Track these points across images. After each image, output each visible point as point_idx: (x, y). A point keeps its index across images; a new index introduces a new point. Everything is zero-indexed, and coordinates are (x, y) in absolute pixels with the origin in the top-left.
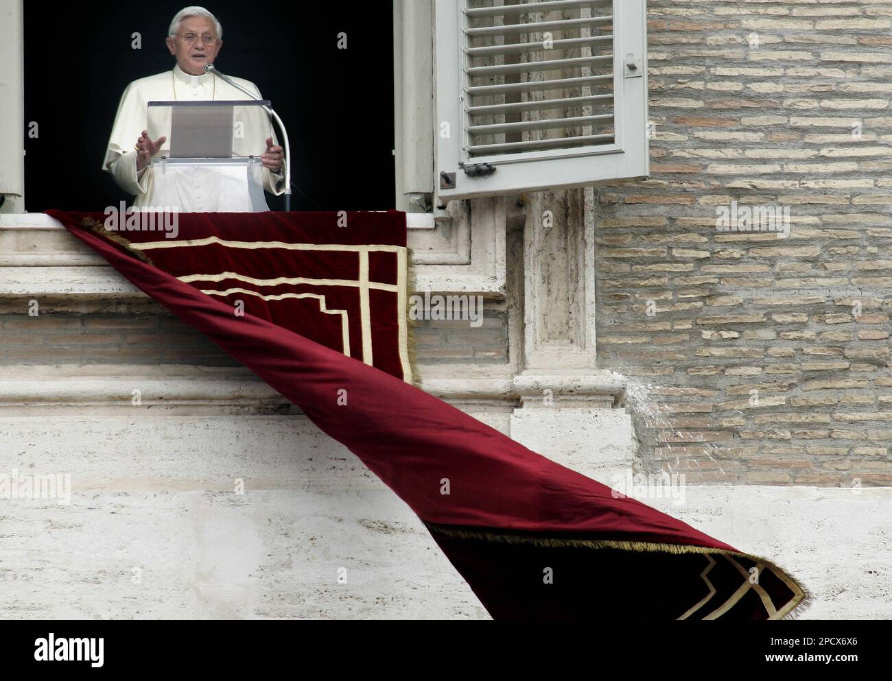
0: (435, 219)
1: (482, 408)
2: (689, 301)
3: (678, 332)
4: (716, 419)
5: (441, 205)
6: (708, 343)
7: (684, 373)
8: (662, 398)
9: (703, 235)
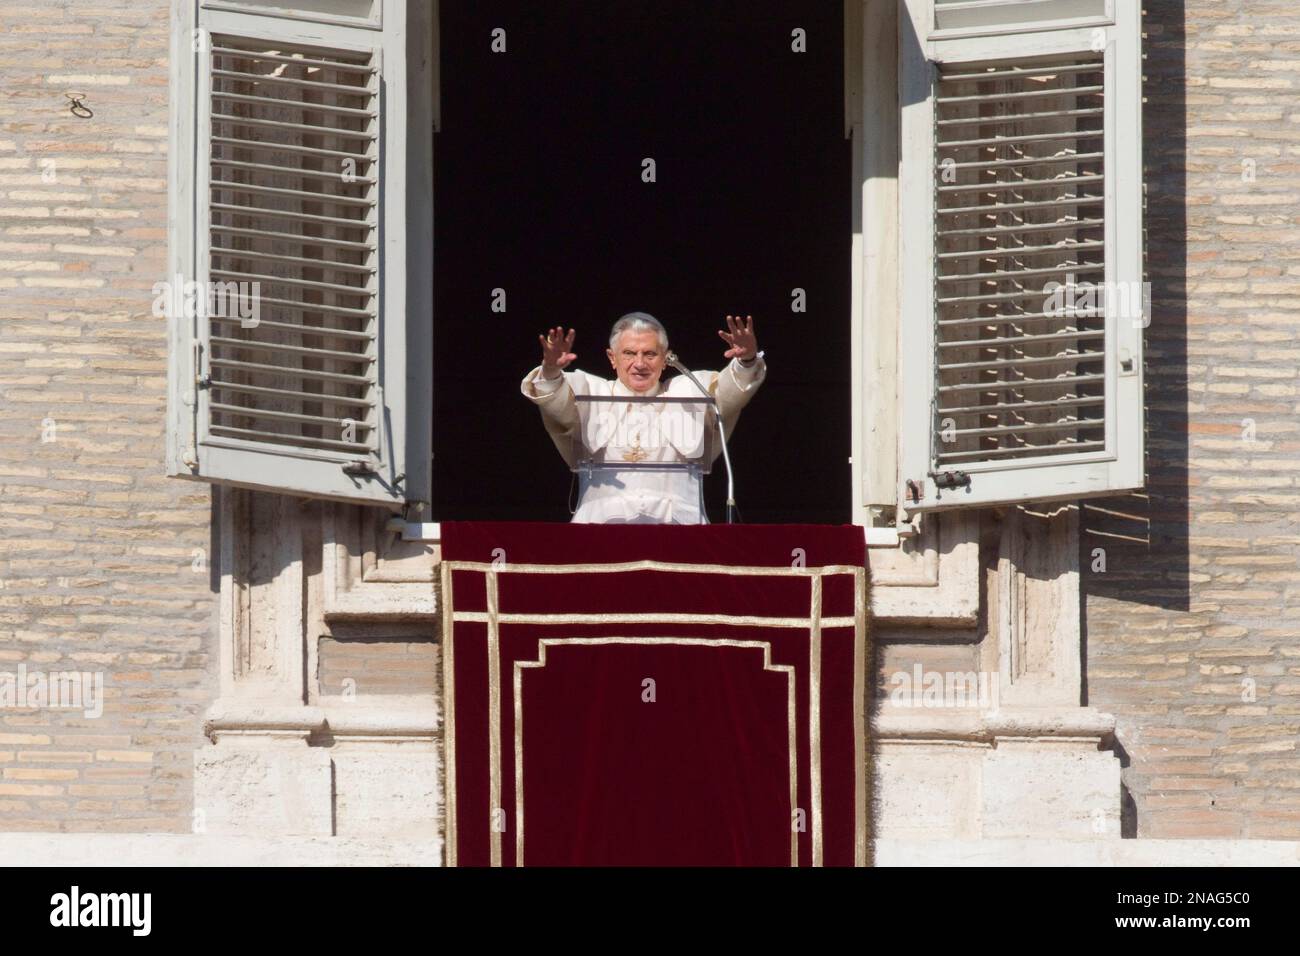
0: (900, 535)
1: (950, 749)
2: (1187, 631)
3: (1174, 666)
4: (1216, 764)
5: (906, 518)
6: (1207, 679)
7: (1179, 712)
8: (1156, 742)
9: (1203, 556)
